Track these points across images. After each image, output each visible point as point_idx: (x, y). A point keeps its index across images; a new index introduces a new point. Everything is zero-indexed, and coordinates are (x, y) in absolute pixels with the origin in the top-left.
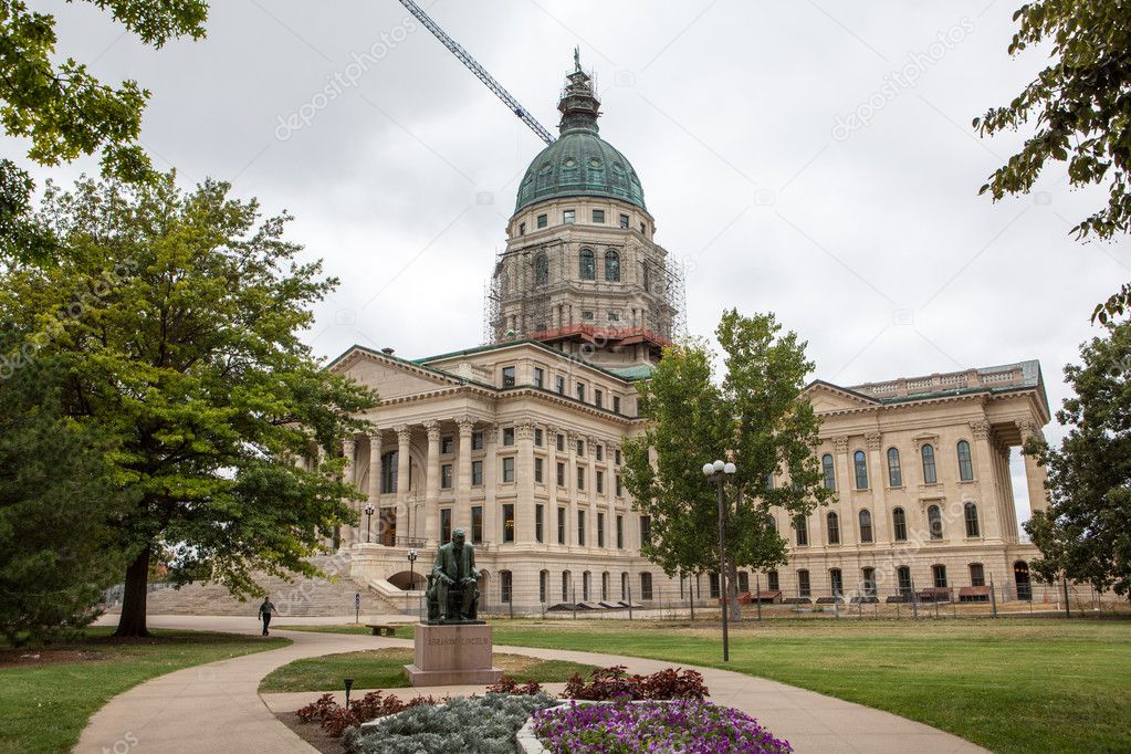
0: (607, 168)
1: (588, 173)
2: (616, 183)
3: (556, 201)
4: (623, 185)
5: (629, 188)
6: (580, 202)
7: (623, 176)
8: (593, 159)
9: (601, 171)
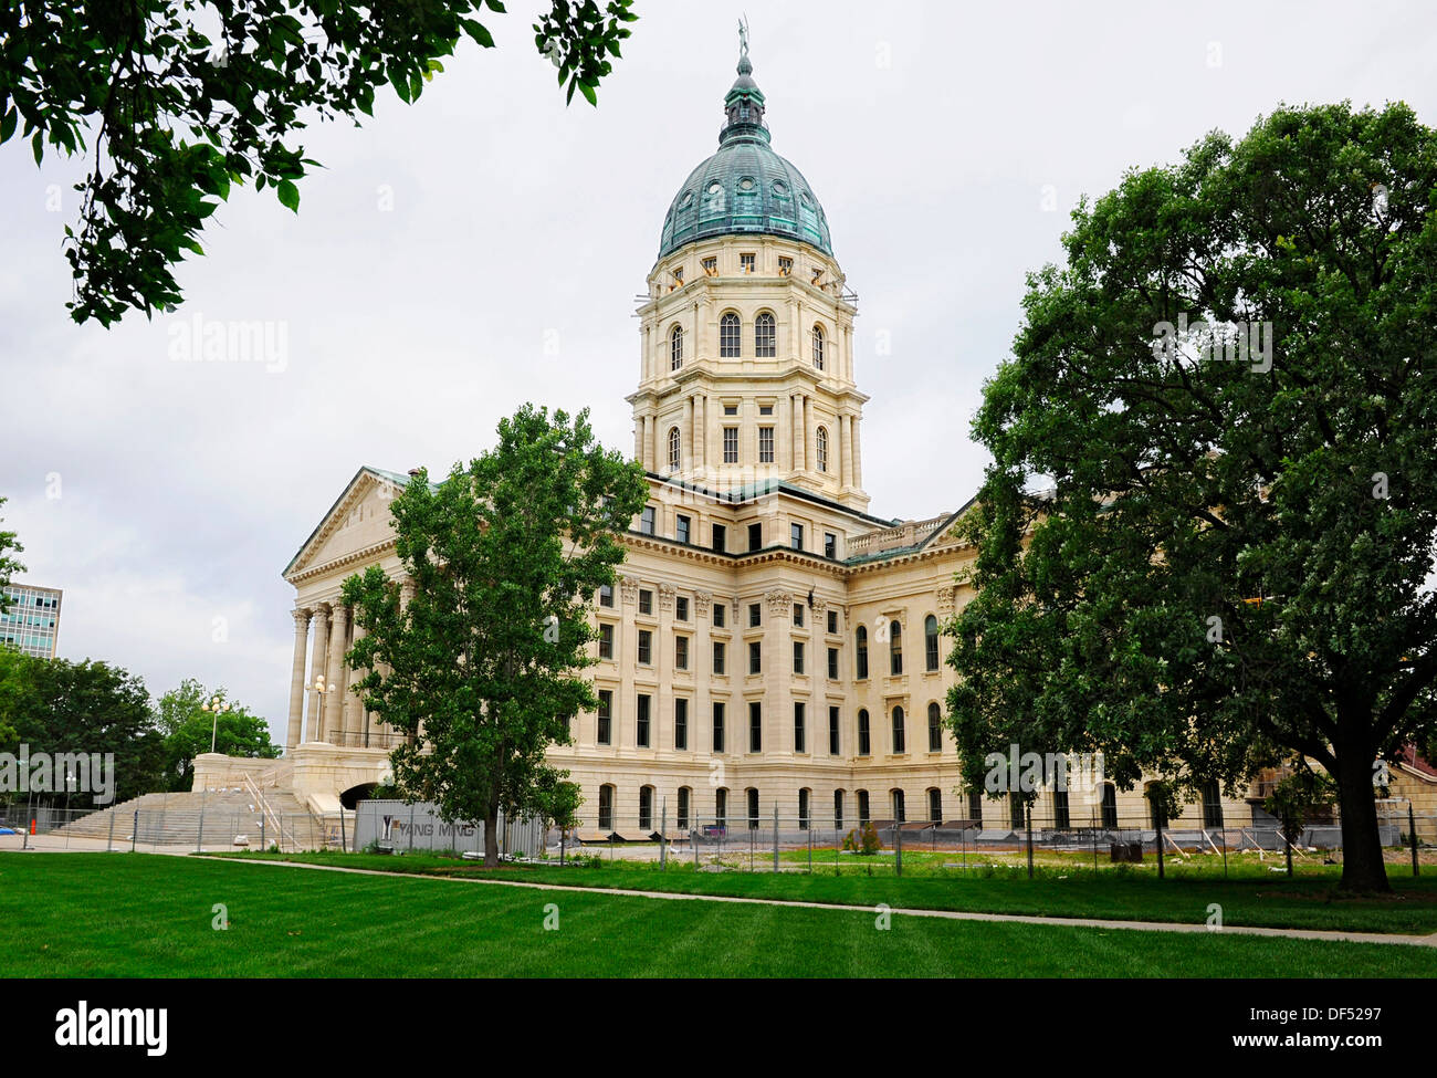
0: (764, 191)
1: (737, 200)
2: (775, 211)
3: (692, 245)
4: (787, 213)
5: (796, 217)
6: (722, 243)
7: (787, 200)
8: (745, 179)
9: (755, 194)
